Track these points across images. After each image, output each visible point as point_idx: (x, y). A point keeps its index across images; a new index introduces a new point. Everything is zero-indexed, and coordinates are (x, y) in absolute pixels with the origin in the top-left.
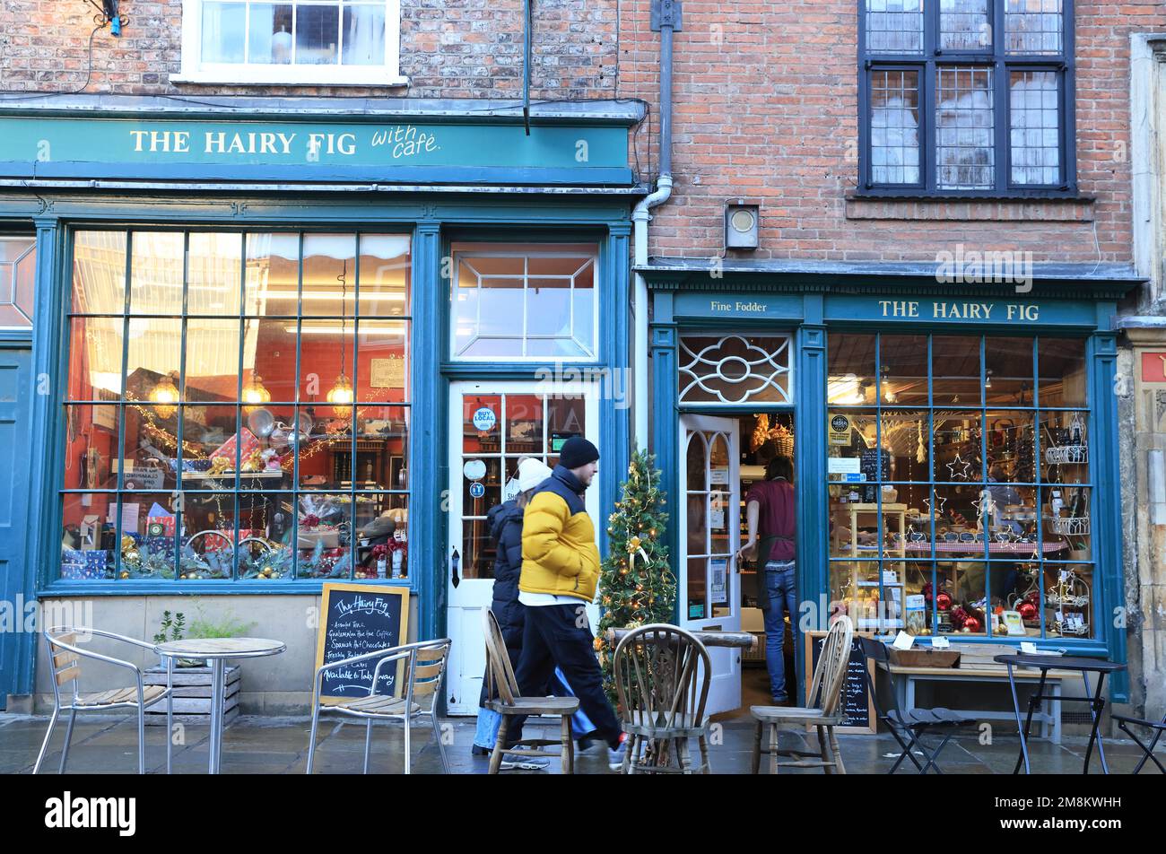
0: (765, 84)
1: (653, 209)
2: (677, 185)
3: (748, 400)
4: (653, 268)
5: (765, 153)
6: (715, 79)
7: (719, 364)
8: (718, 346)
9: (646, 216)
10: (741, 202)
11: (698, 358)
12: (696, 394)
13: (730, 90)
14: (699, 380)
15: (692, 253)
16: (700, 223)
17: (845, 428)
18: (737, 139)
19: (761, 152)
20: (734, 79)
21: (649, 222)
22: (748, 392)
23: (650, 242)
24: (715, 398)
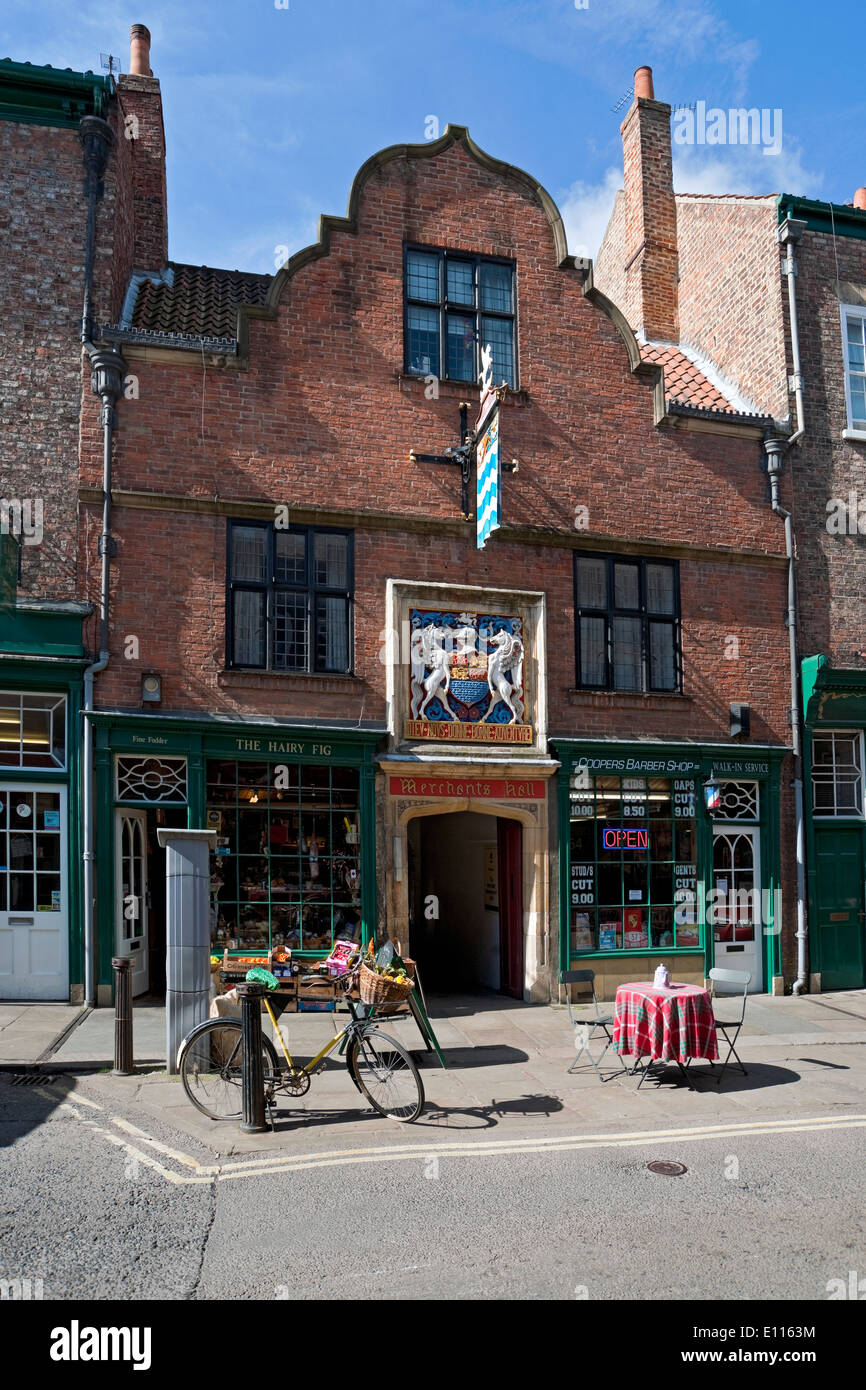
0: (169, 595)
1: (96, 674)
2: (113, 658)
3: (162, 800)
4: (95, 712)
5: (168, 640)
6: (137, 590)
7: (143, 777)
8: (142, 765)
9: (92, 678)
10: (152, 672)
11: (130, 772)
12: (130, 795)
13: (147, 598)
14: (131, 787)
15: (122, 704)
16: (126, 684)
17: (217, 819)
18: (151, 630)
19: (166, 639)
20: (150, 591)
21: (94, 682)
22: (162, 795)
23: (95, 695)
24: (141, 798)
